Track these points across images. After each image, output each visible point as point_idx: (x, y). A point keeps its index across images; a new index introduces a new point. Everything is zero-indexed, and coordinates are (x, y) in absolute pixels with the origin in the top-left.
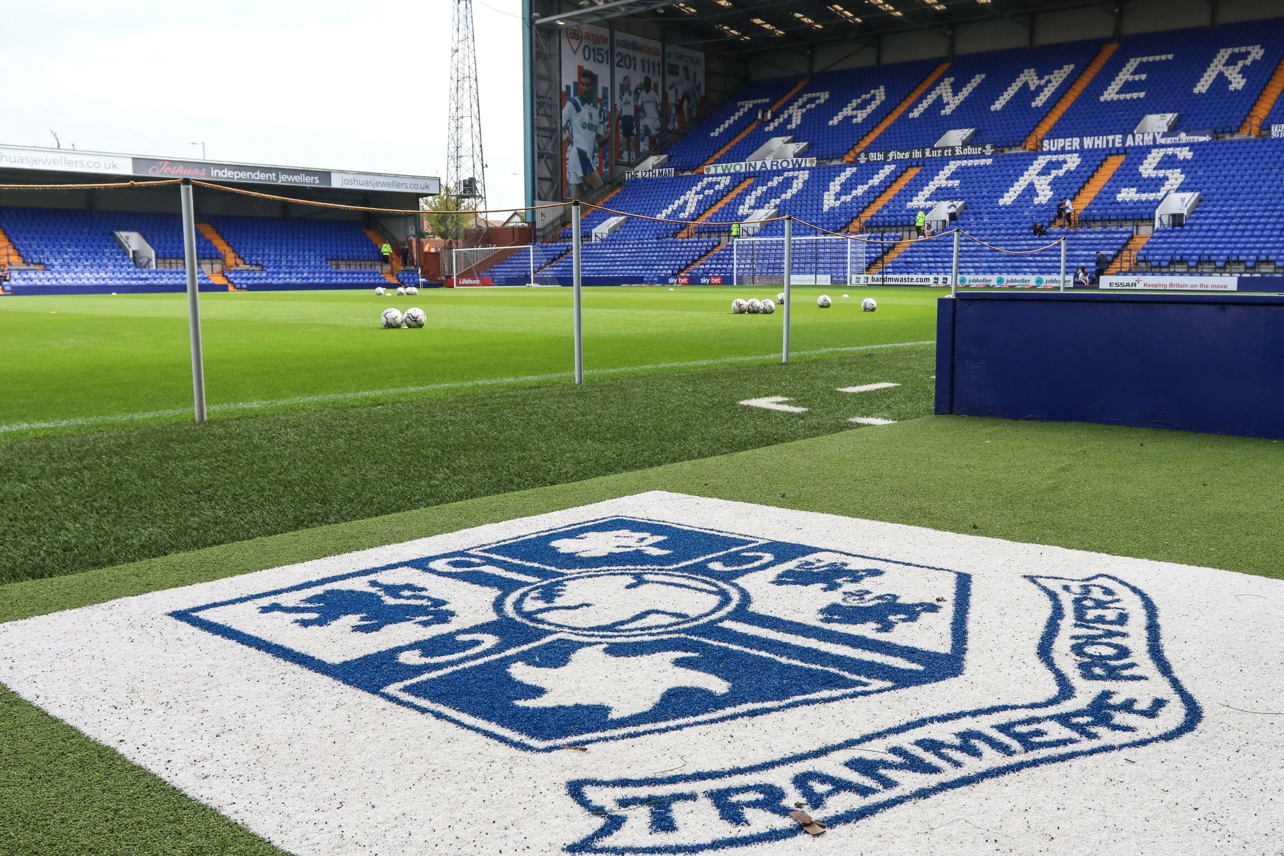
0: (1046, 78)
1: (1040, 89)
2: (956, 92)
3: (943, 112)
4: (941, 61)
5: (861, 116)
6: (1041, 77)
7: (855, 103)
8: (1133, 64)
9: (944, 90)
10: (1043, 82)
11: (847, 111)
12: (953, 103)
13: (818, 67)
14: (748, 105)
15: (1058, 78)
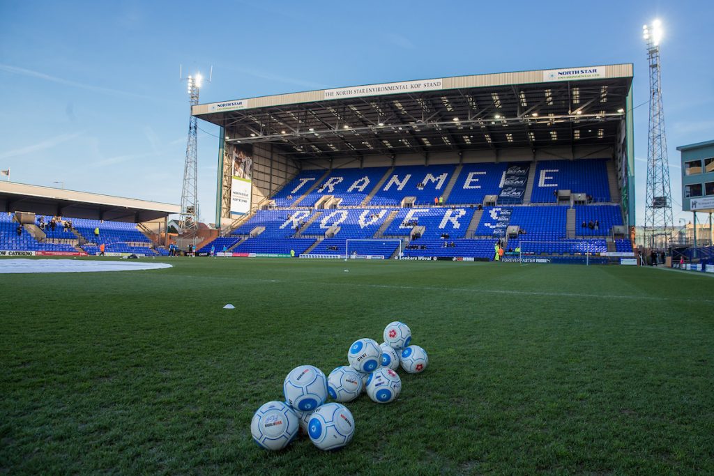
0: (438, 178)
1: (436, 183)
2: (401, 180)
3: (398, 189)
4: (390, 168)
5: (361, 189)
6: (435, 178)
7: (356, 183)
8: (471, 175)
9: (395, 179)
10: (437, 180)
11: (354, 186)
12: (401, 187)
13: (334, 166)
14: (305, 181)
15: (443, 178)
